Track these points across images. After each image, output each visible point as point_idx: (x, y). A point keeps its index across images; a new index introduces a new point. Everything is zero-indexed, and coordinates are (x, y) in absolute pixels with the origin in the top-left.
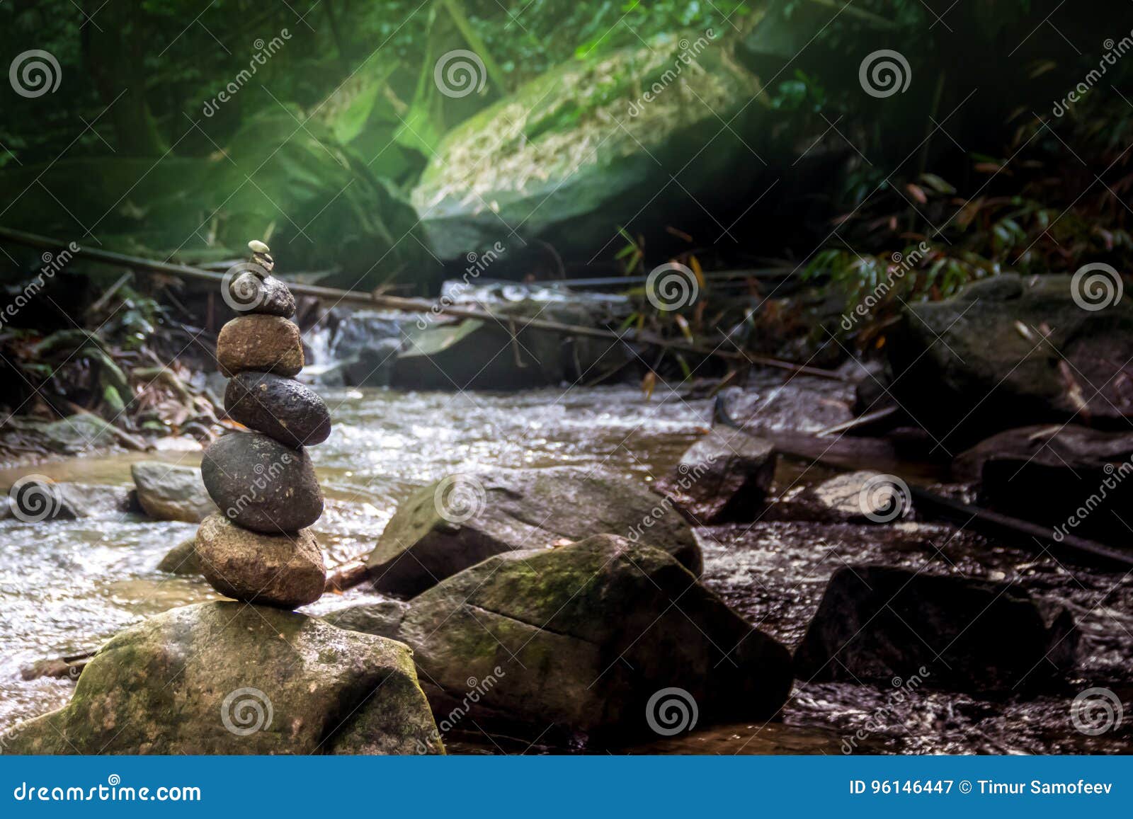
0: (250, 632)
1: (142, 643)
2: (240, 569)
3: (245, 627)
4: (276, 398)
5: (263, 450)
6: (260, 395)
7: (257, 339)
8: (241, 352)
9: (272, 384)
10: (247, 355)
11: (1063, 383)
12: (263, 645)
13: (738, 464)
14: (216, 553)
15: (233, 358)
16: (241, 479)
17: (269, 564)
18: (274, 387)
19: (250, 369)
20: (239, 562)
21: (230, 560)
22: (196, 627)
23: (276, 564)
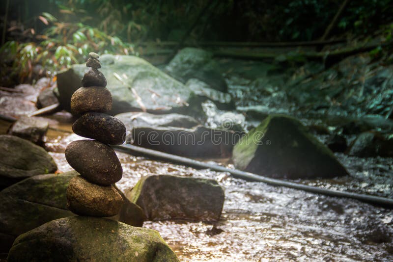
0: (98, 230)
1: (44, 238)
2: (98, 202)
3: (95, 228)
4: (110, 124)
5: (101, 148)
6: (103, 123)
7: (97, 98)
8: (91, 104)
9: (107, 118)
10: (93, 105)
11: (134, 96)
12: (107, 236)
13: (36, 131)
14: (86, 195)
15: (87, 106)
16: (97, 162)
17: (109, 199)
18: (108, 120)
19: (94, 111)
20: (98, 199)
21: (94, 199)
22: (70, 229)
23: (112, 199)
